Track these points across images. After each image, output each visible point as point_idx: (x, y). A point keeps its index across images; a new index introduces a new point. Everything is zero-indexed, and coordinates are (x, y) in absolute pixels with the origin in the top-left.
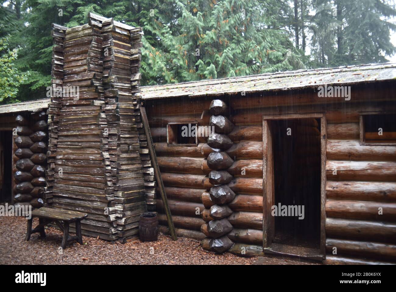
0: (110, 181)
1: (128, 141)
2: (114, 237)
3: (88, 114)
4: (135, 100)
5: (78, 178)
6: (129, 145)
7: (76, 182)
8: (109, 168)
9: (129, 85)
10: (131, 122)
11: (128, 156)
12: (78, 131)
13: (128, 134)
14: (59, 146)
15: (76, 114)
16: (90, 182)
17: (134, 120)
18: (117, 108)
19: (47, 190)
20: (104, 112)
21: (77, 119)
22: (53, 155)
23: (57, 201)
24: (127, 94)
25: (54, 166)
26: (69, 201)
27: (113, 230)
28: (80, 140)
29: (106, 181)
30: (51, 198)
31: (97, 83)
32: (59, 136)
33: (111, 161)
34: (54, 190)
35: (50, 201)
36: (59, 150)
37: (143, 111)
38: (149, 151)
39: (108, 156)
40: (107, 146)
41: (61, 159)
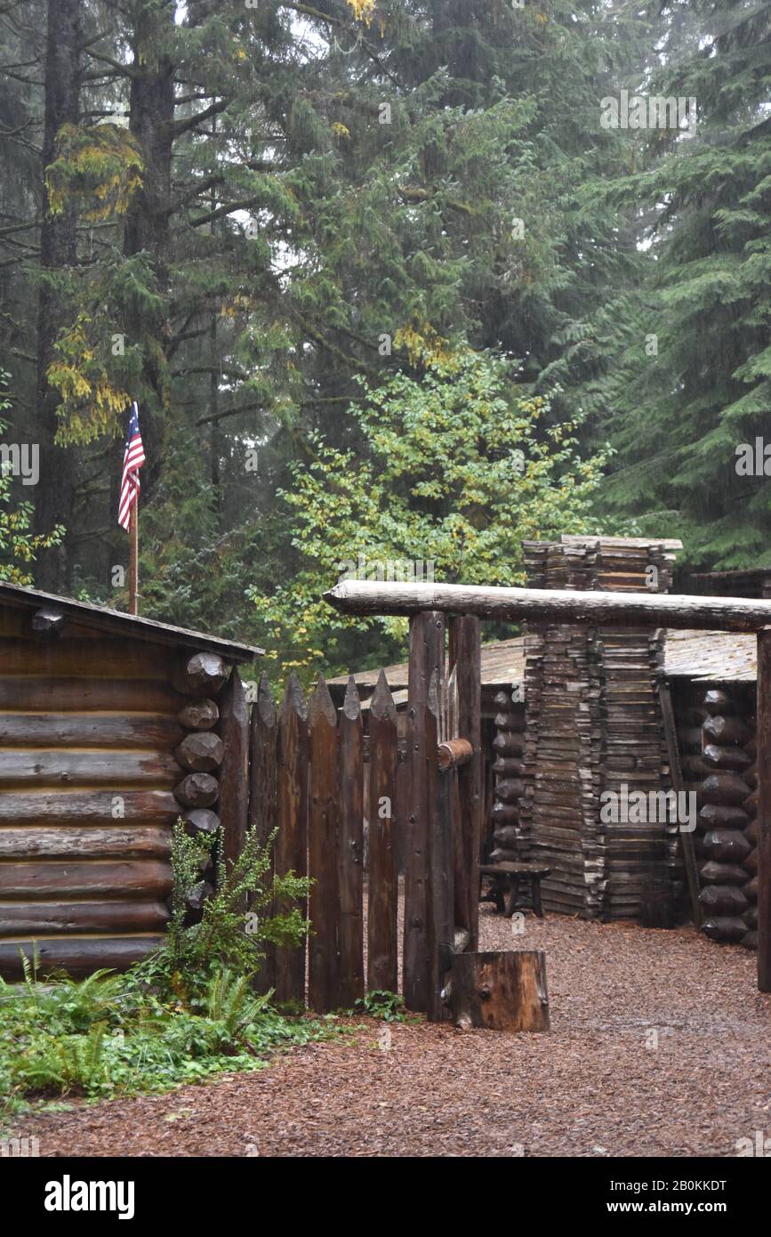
0: (590, 817)
1: (635, 752)
2: (590, 911)
3: (570, 702)
4: (652, 677)
5: (559, 813)
6: (635, 758)
7: (557, 820)
8: (590, 795)
9: (644, 650)
10: (645, 716)
11: (632, 778)
12: (561, 731)
13: (635, 738)
14: (539, 756)
15: (558, 701)
16: (572, 819)
17: (652, 713)
18: (603, 695)
19: (520, 834)
20: (585, 701)
21: (559, 710)
22: (530, 772)
23: (535, 854)
24: (638, 667)
25: (532, 792)
26: (548, 853)
27: (589, 899)
28: (562, 747)
29: (584, 816)
30: (528, 850)
31: (575, 654)
32: (540, 738)
33: (594, 785)
34: (532, 835)
35: (525, 855)
36: (539, 763)
37: (665, 697)
38: (670, 771)
39: (590, 776)
40: (588, 760)
41: (540, 779)
